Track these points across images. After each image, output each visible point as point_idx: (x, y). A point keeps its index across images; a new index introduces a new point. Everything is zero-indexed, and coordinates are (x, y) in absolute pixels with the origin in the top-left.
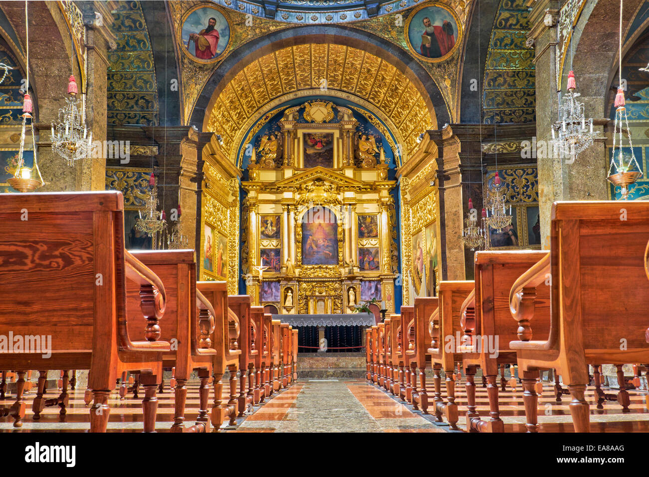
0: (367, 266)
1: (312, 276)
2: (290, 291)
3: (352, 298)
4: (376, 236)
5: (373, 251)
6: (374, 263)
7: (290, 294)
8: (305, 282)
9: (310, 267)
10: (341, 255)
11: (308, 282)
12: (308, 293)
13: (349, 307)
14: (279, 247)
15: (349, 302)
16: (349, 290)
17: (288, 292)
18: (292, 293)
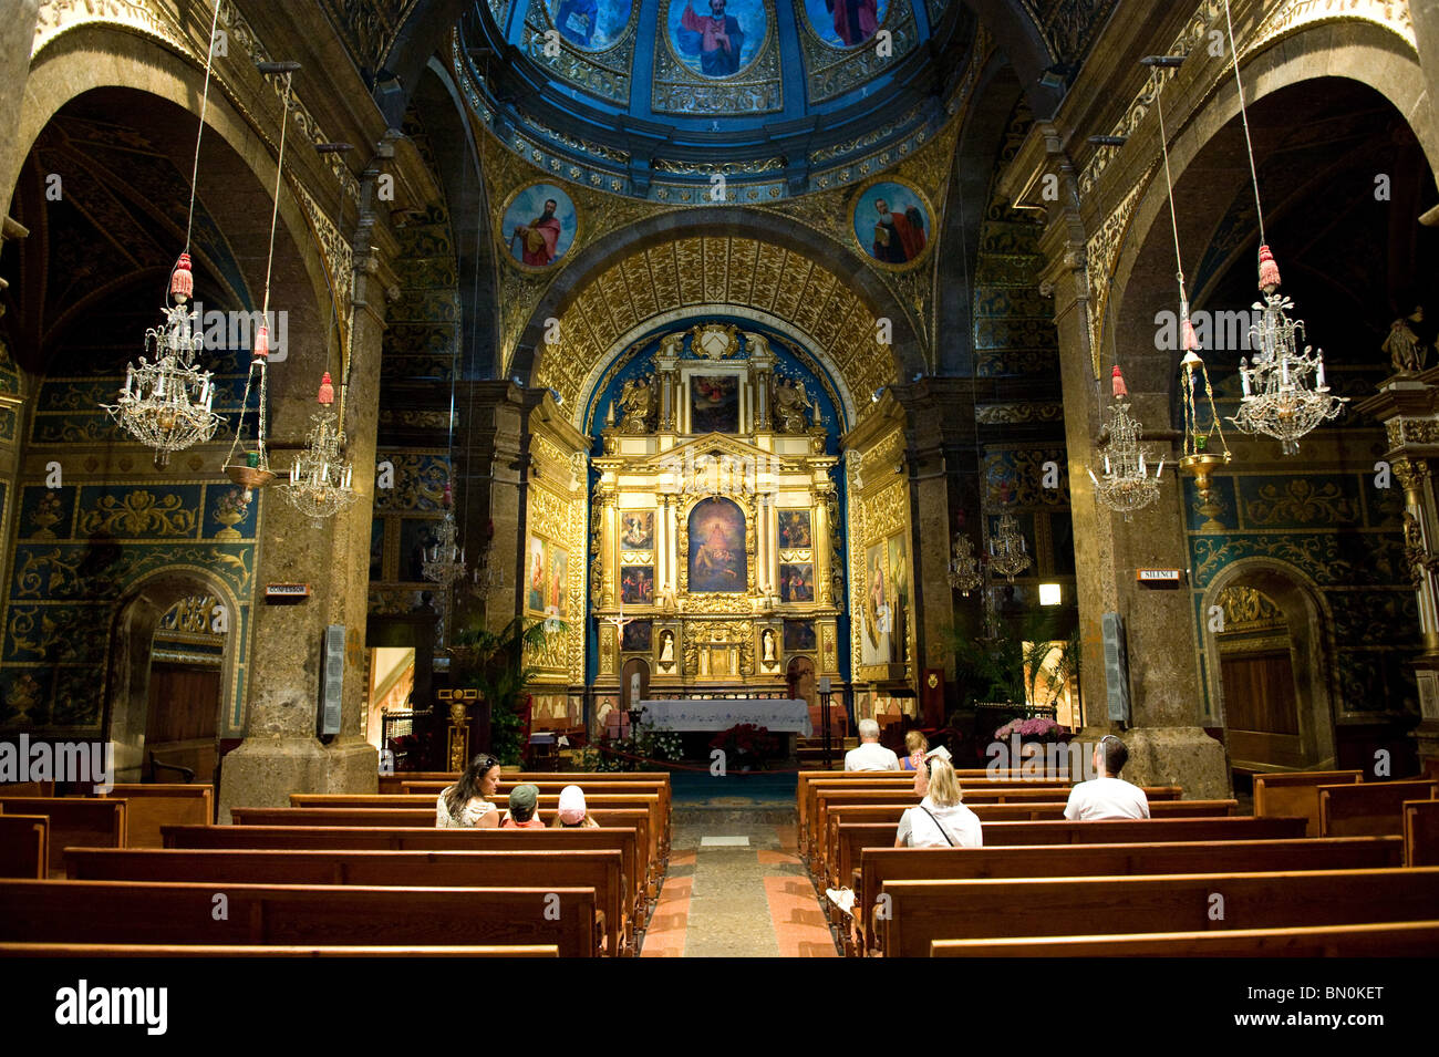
0: (793, 593)
1: (705, 611)
2: (669, 637)
3: (769, 647)
4: (808, 545)
5: (804, 571)
6: (805, 590)
7: (668, 641)
8: (693, 620)
9: (701, 595)
10: (751, 576)
11: (699, 620)
12: (698, 639)
13: (765, 663)
14: (651, 563)
15: (764, 653)
16: (764, 634)
17: (666, 638)
18: (672, 639)
